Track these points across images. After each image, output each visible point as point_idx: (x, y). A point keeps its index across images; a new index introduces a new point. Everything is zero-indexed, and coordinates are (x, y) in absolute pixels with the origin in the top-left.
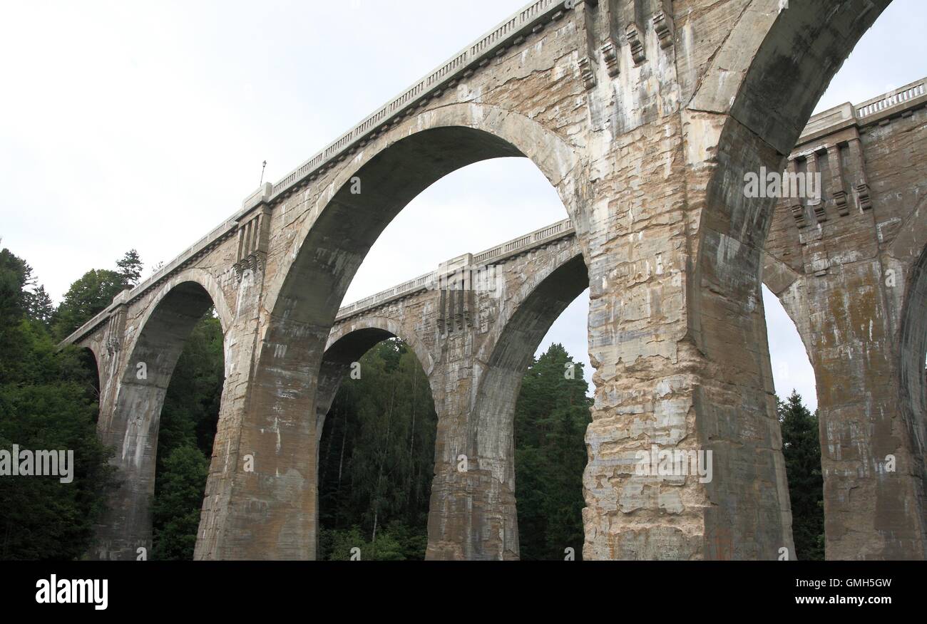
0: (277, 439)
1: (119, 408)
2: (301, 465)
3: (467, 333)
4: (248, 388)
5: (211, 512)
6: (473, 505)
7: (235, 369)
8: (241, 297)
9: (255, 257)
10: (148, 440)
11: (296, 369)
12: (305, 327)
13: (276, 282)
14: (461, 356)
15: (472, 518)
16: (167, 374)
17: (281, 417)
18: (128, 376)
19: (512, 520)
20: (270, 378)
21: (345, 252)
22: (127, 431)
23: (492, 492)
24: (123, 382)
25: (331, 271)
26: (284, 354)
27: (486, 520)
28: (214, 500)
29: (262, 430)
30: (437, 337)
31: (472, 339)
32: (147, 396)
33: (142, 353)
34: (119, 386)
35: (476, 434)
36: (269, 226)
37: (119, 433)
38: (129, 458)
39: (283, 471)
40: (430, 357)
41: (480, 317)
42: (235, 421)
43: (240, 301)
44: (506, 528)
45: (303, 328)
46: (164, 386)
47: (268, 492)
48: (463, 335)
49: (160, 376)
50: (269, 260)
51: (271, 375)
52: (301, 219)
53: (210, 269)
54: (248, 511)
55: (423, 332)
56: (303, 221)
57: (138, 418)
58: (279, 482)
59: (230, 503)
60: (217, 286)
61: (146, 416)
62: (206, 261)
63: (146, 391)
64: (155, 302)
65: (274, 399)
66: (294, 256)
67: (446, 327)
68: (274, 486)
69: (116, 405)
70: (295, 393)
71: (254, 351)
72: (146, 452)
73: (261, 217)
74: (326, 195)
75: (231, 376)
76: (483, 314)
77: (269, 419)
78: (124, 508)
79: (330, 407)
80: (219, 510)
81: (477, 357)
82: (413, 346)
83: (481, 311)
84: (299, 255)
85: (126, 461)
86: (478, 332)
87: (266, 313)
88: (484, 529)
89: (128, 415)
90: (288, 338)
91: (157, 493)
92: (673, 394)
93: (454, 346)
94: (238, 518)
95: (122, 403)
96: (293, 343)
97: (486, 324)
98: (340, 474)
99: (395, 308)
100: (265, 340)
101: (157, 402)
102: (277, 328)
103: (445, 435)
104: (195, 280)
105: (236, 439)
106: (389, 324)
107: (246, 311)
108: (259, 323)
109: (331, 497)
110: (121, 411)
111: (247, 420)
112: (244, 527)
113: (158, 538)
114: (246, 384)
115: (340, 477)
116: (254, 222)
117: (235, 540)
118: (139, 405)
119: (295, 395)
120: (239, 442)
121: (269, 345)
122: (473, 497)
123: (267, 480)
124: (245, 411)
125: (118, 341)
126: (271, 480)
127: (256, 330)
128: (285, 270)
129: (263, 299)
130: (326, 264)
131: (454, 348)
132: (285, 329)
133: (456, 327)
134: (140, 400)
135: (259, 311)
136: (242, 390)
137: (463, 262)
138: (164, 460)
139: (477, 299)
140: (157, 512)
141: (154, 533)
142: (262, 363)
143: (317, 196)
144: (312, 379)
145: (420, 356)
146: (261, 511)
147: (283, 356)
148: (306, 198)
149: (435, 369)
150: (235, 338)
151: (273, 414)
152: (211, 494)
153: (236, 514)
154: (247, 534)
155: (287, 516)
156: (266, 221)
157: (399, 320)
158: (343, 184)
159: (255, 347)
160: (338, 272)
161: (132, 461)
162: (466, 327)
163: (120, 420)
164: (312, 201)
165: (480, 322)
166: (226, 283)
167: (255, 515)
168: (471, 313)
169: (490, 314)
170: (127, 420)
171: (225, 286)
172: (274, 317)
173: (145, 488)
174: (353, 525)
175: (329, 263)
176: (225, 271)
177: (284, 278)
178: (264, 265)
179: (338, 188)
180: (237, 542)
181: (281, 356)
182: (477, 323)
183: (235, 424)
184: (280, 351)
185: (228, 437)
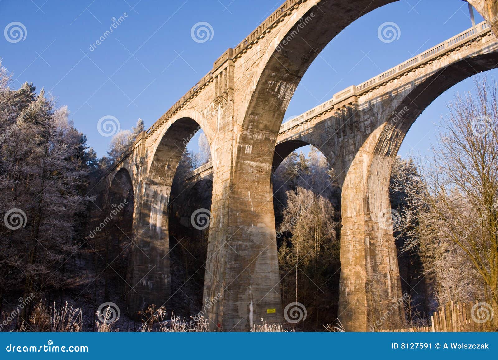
0: (250, 205)
1: (146, 199)
2: (267, 220)
3: (357, 135)
5: (213, 252)
6: (370, 243)
7: (220, 163)
8: (219, 120)
9: (227, 93)
10: (163, 217)
11: (259, 161)
12: (262, 133)
13: (243, 106)
14: (354, 150)
15: (370, 250)
16: (171, 177)
17: (252, 191)
18: (149, 180)
19: (393, 251)
21: (285, 83)
22: (151, 213)
23: (380, 235)
24: (146, 184)
25: (277, 96)
26: (251, 151)
27: (378, 252)
28: (214, 245)
29: (242, 200)
30: (336, 140)
31: (360, 138)
33: (156, 166)
34: (144, 186)
35: (368, 198)
36: (234, 73)
38: (153, 228)
39: (256, 224)
40: (332, 153)
41: (364, 124)
42: (224, 195)
43: (219, 122)
44: (390, 257)
45: (261, 134)
47: (248, 238)
48: (354, 137)
49: (167, 178)
50: (237, 93)
51: (244, 165)
52: (256, 64)
53: (196, 108)
54: (237, 250)
55: (326, 139)
56: (257, 65)
57: (157, 204)
58: (254, 231)
59: (226, 245)
60: (201, 116)
62: (192, 103)
63: (160, 188)
64: (162, 134)
66: (254, 88)
67: (342, 134)
68: (251, 235)
71: (232, 151)
72: (163, 224)
73: (228, 68)
74: (273, 45)
75: (218, 168)
76: (366, 122)
77: (245, 192)
81: (365, 149)
83: (365, 121)
86: (364, 134)
87: (238, 126)
88: (377, 257)
89: (151, 203)
90: (253, 141)
93: (348, 144)
94: (231, 254)
95: (147, 196)
96: (256, 144)
97: (370, 128)
100: (239, 143)
102: (245, 135)
103: (348, 200)
104: (187, 116)
105: (226, 205)
107: (223, 128)
108: (233, 133)
111: (232, 193)
112: (236, 260)
114: (229, 172)
116: (224, 73)
120: (228, 207)
121: (242, 146)
122: (369, 237)
123: (247, 230)
125: (142, 161)
126: (249, 230)
127: (232, 137)
129: (235, 118)
130: (274, 91)
131: (348, 145)
132: (251, 135)
133: (348, 132)
135: (233, 125)
136: (227, 176)
137: (350, 91)
139: (361, 114)
142: (238, 157)
143: (266, 48)
144: (269, 166)
146: (245, 249)
147: (250, 153)
148: (258, 51)
150: (218, 145)
152: (212, 241)
153: (230, 252)
155: (260, 253)
156: (231, 70)
158: (285, 35)
159: (232, 148)
160: (281, 96)
161: (155, 229)
162: (355, 132)
163: (147, 206)
164: (263, 51)
165: (365, 128)
166: (208, 114)
167: (242, 252)
168: (358, 122)
169: (371, 121)
171: (207, 116)
172: (243, 128)
175: (276, 90)
176: (207, 106)
177: (249, 102)
178: (233, 97)
180: (232, 269)
181: (249, 152)
182: (363, 128)
184: (249, 150)
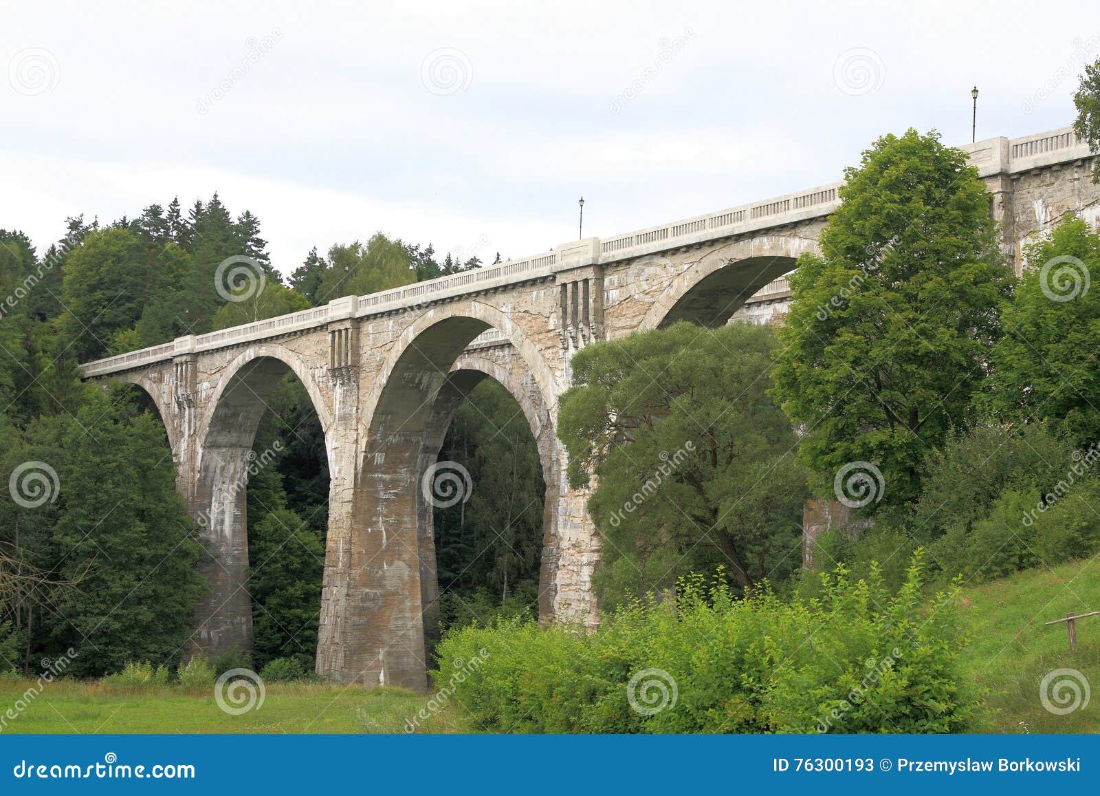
0: (382, 536)
1: (203, 474)
2: (406, 556)
4: (353, 494)
5: (331, 602)
7: (340, 472)
8: (338, 402)
9: (349, 369)
10: (236, 506)
11: (395, 472)
13: (371, 402)
16: (251, 432)
17: (386, 516)
18: (210, 440)
20: (373, 483)
21: (429, 372)
22: (213, 499)
24: (204, 447)
25: (419, 387)
26: (383, 460)
28: (332, 592)
29: (369, 530)
32: (231, 458)
33: (223, 415)
34: (200, 451)
36: (358, 339)
37: (206, 502)
38: (219, 528)
39: (390, 564)
40: (537, 418)
42: (345, 523)
43: (338, 406)
45: (398, 436)
46: (248, 445)
47: (379, 583)
49: (244, 434)
50: (363, 375)
51: (374, 481)
52: (388, 347)
53: (301, 355)
54: (363, 600)
55: (530, 389)
56: (389, 350)
57: (224, 483)
58: (387, 574)
59: (348, 595)
60: (310, 376)
61: (232, 481)
63: (230, 453)
64: (237, 363)
65: (378, 500)
66: (384, 381)
68: (383, 578)
69: (199, 472)
70: (396, 493)
71: (356, 460)
72: (236, 519)
73: (350, 330)
75: (336, 478)
77: (374, 519)
78: (219, 583)
79: (442, 445)
80: (338, 600)
82: (521, 402)
84: (388, 381)
85: (216, 531)
87: (364, 426)
89: (212, 482)
90: (385, 447)
91: (252, 563)
92: (588, 564)
94: (355, 608)
95: (206, 469)
96: (388, 450)
98: (463, 519)
99: (501, 354)
100: (365, 452)
101: (242, 463)
102: (375, 440)
105: (347, 539)
106: (496, 370)
107: (344, 418)
108: (358, 434)
109: (452, 551)
110: (205, 477)
111: (356, 522)
112: (360, 615)
113: (261, 615)
114: (352, 491)
115: (462, 523)
116: (343, 333)
117: (354, 625)
118: (223, 469)
119: (396, 494)
120: (350, 542)
121: (369, 455)
123: (377, 572)
124: (353, 515)
125: (190, 396)
126: (380, 572)
127: (357, 441)
128: (378, 392)
129: (360, 412)
130: (413, 383)
132: (381, 439)
134: (223, 464)
135: (358, 422)
136: (348, 495)
138: (257, 527)
140: (257, 587)
141: (254, 609)
142: (364, 471)
143: (399, 332)
144: (410, 478)
145: (527, 415)
146: (373, 600)
147: (382, 462)
148: (390, 329)
149: (542, 433)
150: (335, 440)
151: (377, 514)
152: (329, 585)
153: (353, 604)
154: (363, 620)
155: (396, 602)
156: (355, 336)
157: (505, 368)
159: (357, 456)
160: (425, 387)
161: (222, 531)
163: (204, 490)
166: (320, 379)
167: (368, 604)
170: (212, 487)
171: (319, 381)
172: (371, 432)
173: (238, 559)
174: (477, 587)
175: (417, 381)
176: (318, 366)
177: (378, 399)
178: (358, 378)
179: (417, 333)
180: (356, 627)
181: (380, 462)
183: (346, 524)
184: (380, 458)
185: (340, 536)
